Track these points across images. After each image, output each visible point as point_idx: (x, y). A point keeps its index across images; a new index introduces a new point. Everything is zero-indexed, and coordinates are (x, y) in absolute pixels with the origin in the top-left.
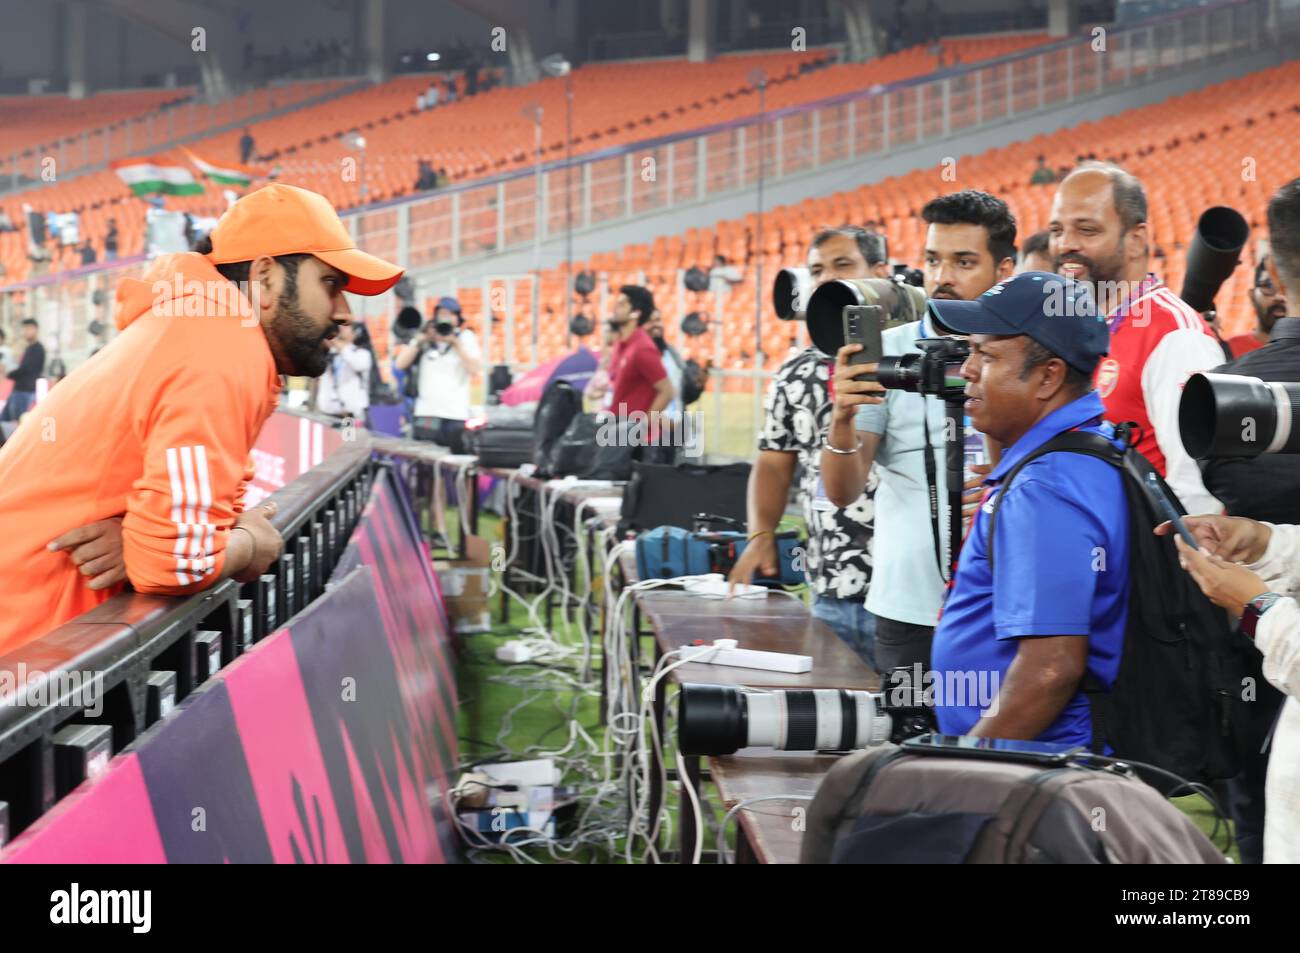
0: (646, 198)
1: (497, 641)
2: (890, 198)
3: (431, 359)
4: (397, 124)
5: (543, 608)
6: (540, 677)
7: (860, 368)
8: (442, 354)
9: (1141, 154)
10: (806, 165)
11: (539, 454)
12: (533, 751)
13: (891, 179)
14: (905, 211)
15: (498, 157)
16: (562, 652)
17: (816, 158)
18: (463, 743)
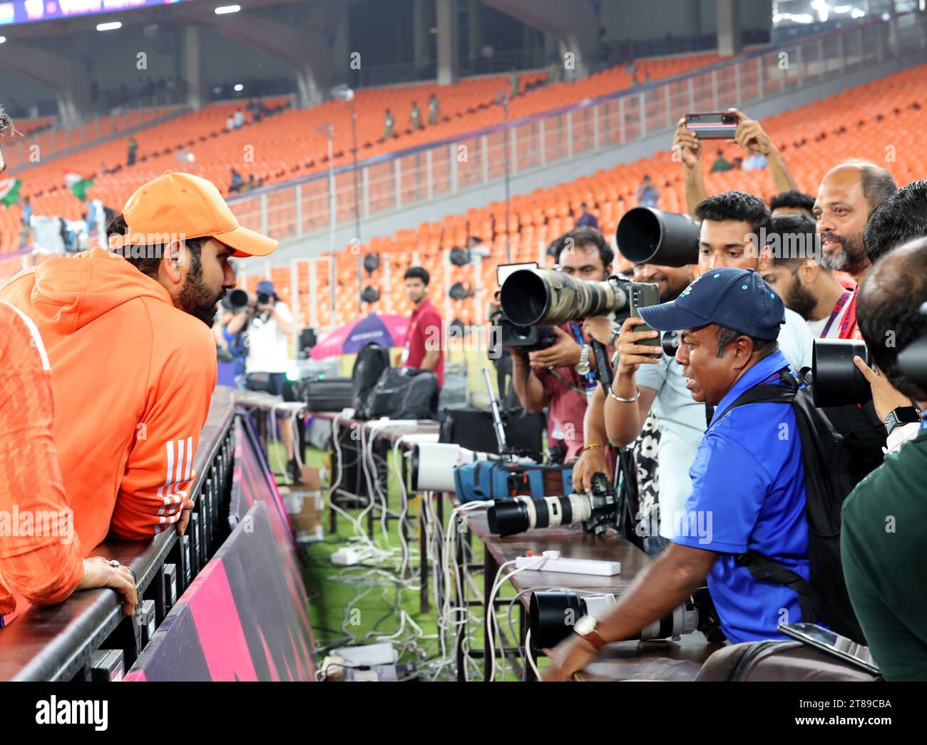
0: (411, 193)
1: (330, 548)
2: (602, 186)
3: (257, 327)
4: (211, 141)
5: (366, 520)
6: (368, 576)
7: (641, 335)
8: (265, 322)
9: (796, 145)
10: (535, 163)
11: (357, 400)
12: (371, 636)
13: (602, 172)
14: (614, 196)
15: (293, 164)
16: (383, 555)
17: (543, 158)
18: (316, 631)
